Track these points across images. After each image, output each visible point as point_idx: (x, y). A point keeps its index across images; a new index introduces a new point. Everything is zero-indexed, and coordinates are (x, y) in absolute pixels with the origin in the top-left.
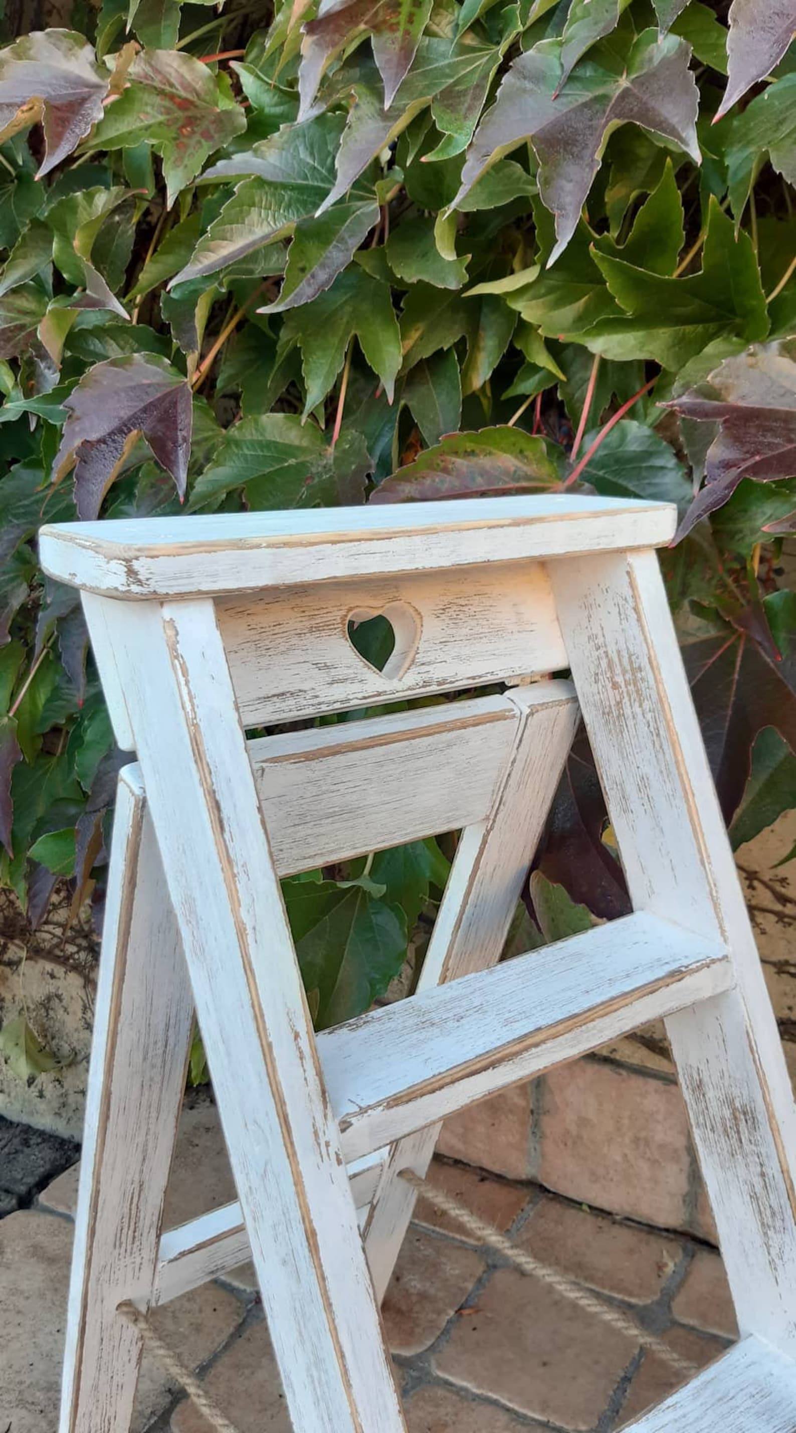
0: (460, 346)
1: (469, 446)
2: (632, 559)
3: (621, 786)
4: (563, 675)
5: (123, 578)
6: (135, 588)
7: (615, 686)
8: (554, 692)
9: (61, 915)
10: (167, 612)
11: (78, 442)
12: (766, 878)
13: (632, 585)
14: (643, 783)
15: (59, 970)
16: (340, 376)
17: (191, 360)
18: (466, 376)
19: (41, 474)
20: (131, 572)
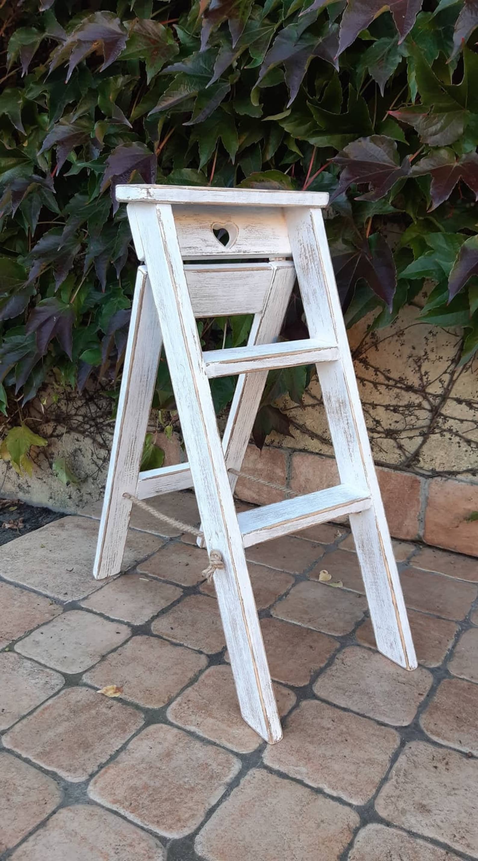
0: (261, 142)
1: (262, 178)
2: (312, 210)
3: (307, 295)
4: (289, 258)
5: (146, 195)
6: (149, 198)
7: (306, 258)
8: (287, 264)
9: (83, 411)
10: (158, 207)
11: (110, 177)
12: (382, 370)
13: (312, 220)
14: (314, 292)
15: (81, 437)
16: (214, 154)
17: (156, 144)
18: (263, 155)
19: (88, 197)
20: (148, 193)
